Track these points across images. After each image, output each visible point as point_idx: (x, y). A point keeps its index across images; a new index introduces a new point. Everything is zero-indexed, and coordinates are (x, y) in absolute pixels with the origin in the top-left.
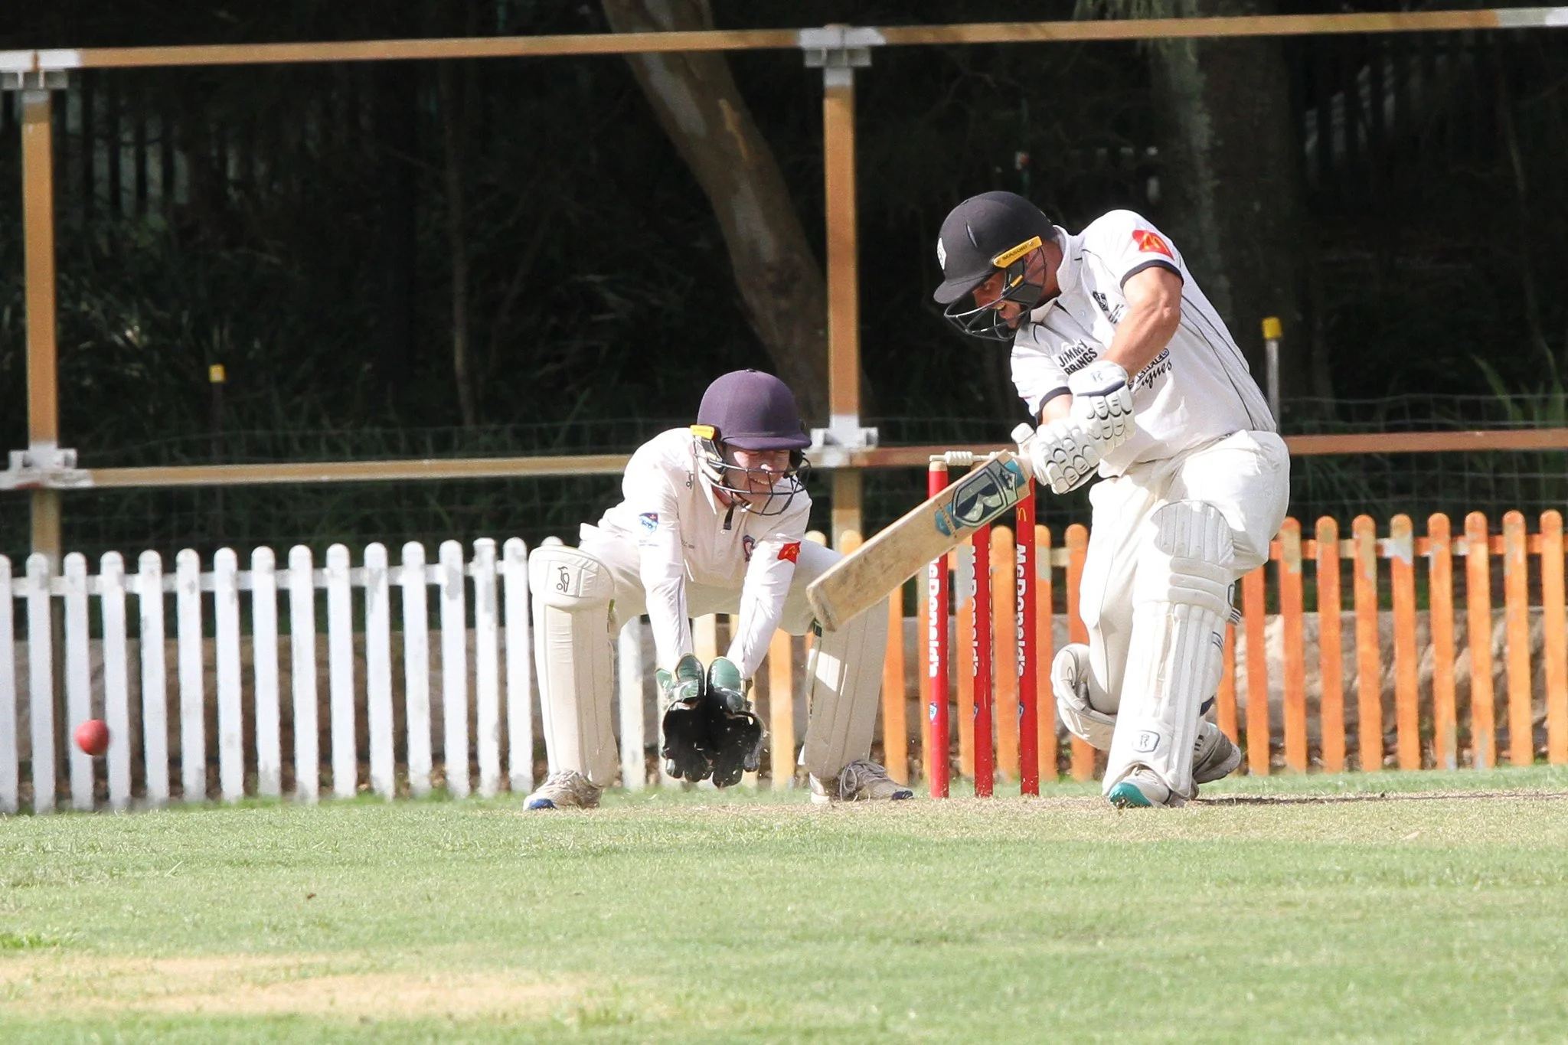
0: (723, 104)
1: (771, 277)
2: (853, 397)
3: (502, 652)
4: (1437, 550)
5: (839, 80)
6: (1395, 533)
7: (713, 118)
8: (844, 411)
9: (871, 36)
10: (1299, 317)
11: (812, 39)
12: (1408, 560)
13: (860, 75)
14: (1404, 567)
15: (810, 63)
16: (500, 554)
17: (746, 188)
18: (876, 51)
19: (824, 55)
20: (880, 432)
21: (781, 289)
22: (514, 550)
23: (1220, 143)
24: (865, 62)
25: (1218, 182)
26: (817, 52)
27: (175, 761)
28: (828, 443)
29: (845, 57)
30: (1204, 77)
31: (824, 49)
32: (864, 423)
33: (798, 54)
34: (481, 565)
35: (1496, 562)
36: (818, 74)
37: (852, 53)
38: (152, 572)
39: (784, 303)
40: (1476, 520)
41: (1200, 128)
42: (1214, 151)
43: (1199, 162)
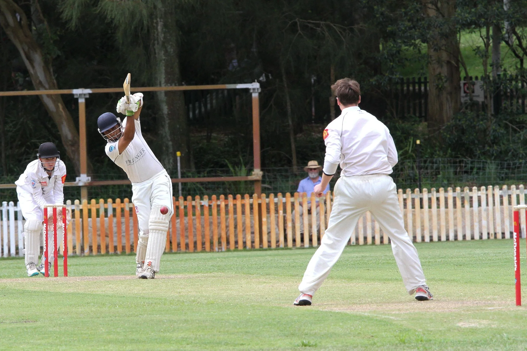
0: (60, 105)
1: (70, 143)
2: (86, 171)
3: (9, 226)
4: (214, 203)
5: (82, 101)
6: (205, 200)
7: (57, 107)
8: (84, 173)
9: (88, 91)
10: (187, 151)
11: (76, 92)
12: (207, 205)
13: (86, 99)
14: (206, 207)
15: (75, 97)
16: (8, 205)
17: (65, 123)
18: (90, 94)
19: (78, 95)
20: (91, 179)
21: (73, 145)
22: (11, 204)
23: (169, 112)
24: (88, 96)
25: (169, 121)
26: (77, 95)
28: (79, 181)
29: (83, 96)
30: (166, 98)
32: (88, 176)
33: (72, 95)
34: (4, 207)
35: (227, 206)
36: (77, 100)
37: (85, 95)
39: (73, 148)
40: (222, 196)
41: (165, 109)
42: (168, 114)
43: (165, 117)
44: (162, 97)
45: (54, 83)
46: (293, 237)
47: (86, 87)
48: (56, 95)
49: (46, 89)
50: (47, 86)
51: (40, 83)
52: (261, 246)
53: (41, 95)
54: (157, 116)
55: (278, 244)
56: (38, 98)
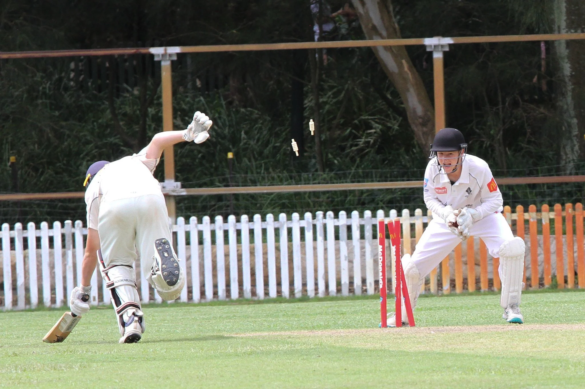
0: (404, 61)
1: (420, 121)
3: (326, 249)
5: (438, 56)
7: (400, 66)
9: (449, 40)
11: (429, 42)
13: (445, 53)
15: (428, 50)
16: (325, 217)
17: (412, 90)
18: (450, 45)
19: (433, 47)
22: (330, 215)
23: (573, 73)
24: (447, 49)
25: (573, 87)
26: (431, 46)
27: (215, 286)
29: (440, 47)
30: (568, 51)
31: (433, 45)
33: (424, 47)
34: (318, 220)
36: (431, 53)
37: (442, 46)
38: (207, 223)
41: (567, 68)
42: (572, 76)
43: (567, 80)
44: (563, 51)
45: (395, 29)
47: (444, 35)
48: (399, 47)
49: (383, 38)
50: (384, 33)
51: (374, 28)
53: (375, 47)
54: (553, 79)
56: (370, 52)
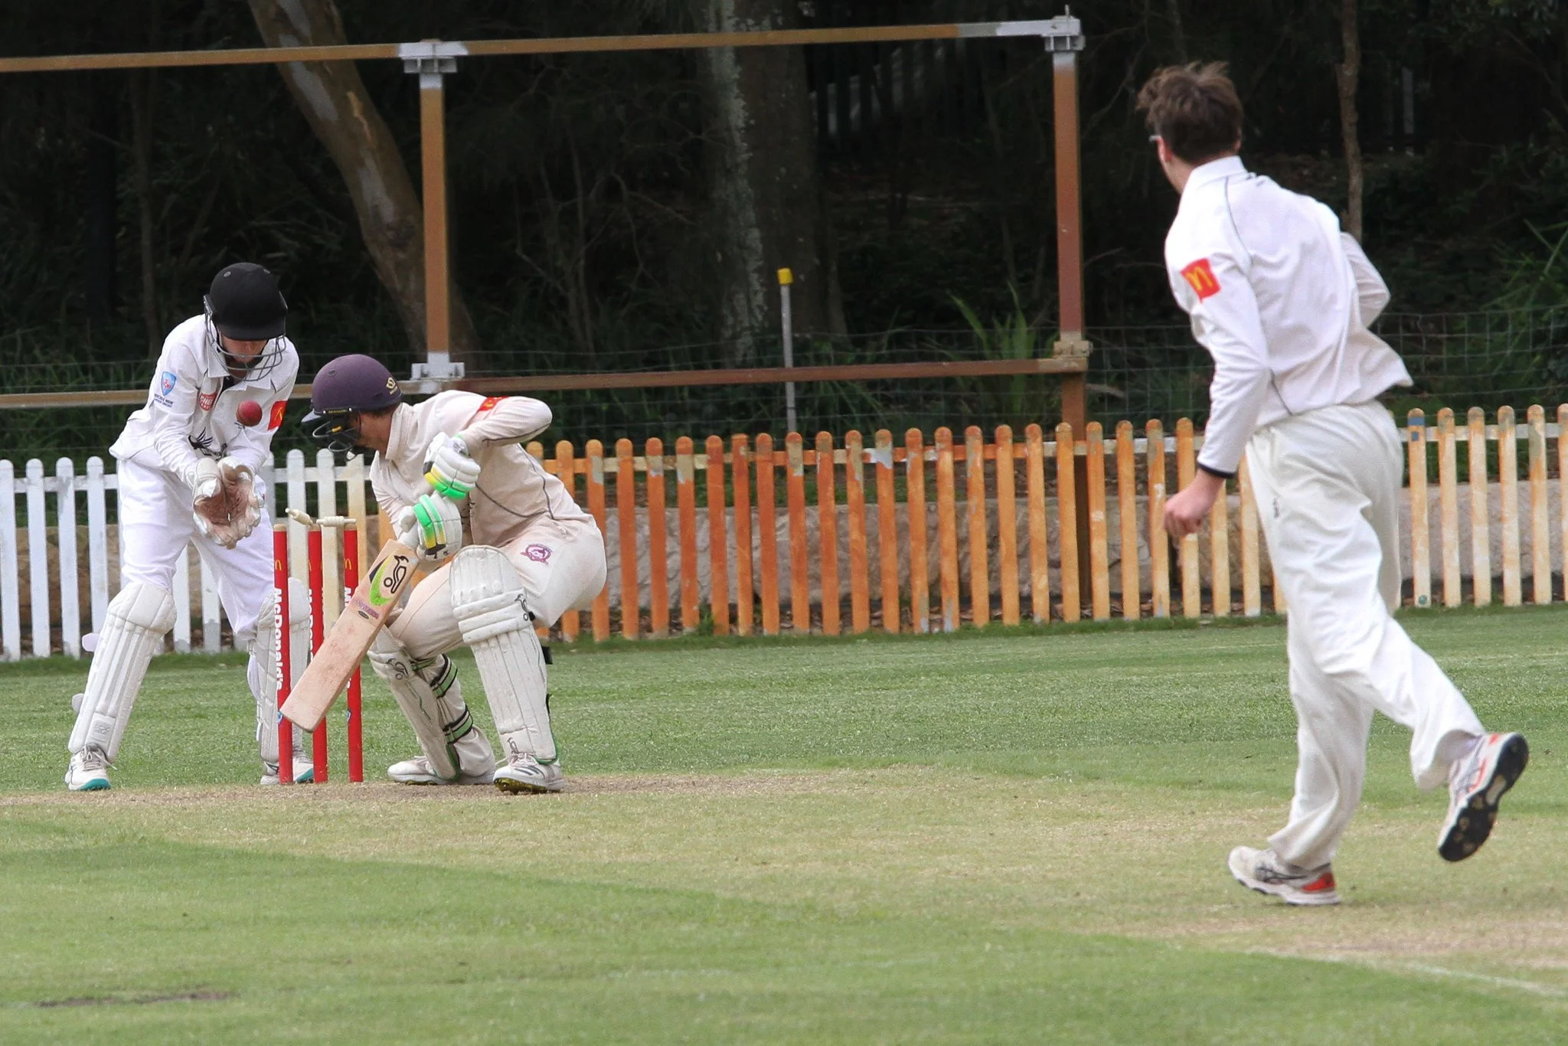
0: (351, 95)
1: (390, 234)
2: (446, 339)
4: (913, 458)
5: (431, 85)
6: (879, 444)
7: (343, 105)
8: (438, 349)
9: (454, 49)
10: (817, 261)
11: (410, 51)
12: (889, 466)
13: (447, 79)
14: (886, 470)
15: (408, 70)
17: (370, 163)
18: (459, 59)
19: (419, 64)
20: (466, 368)
21: (399, 244)
23: (752, 122)
24: (452, 69)
25: (751, 154)
26: (414, 62)
28: (424, 375)
29: (436, 65)
30: (739, 69)
31: (419, 59)
32: (453, 359)
33: (399, 63)
35: (960, 465)
36: (415, 79)
37: (442, 62)
39: (401, 256)
40: (944, 432)
41: (737, 110)
42: (748, 128)
43: (737, 137)
44: (728, 70)
45: (329, 18)
46: (1202, 578)
47: (446, 37)
48: (342, 64)
49: (303, 42)
50: (305, 29)
51: (282, 16)
52: (1086, 612)
53: (285, 64)
54: (703, 136)
55: (1146, 607)
56: (272, 73)
